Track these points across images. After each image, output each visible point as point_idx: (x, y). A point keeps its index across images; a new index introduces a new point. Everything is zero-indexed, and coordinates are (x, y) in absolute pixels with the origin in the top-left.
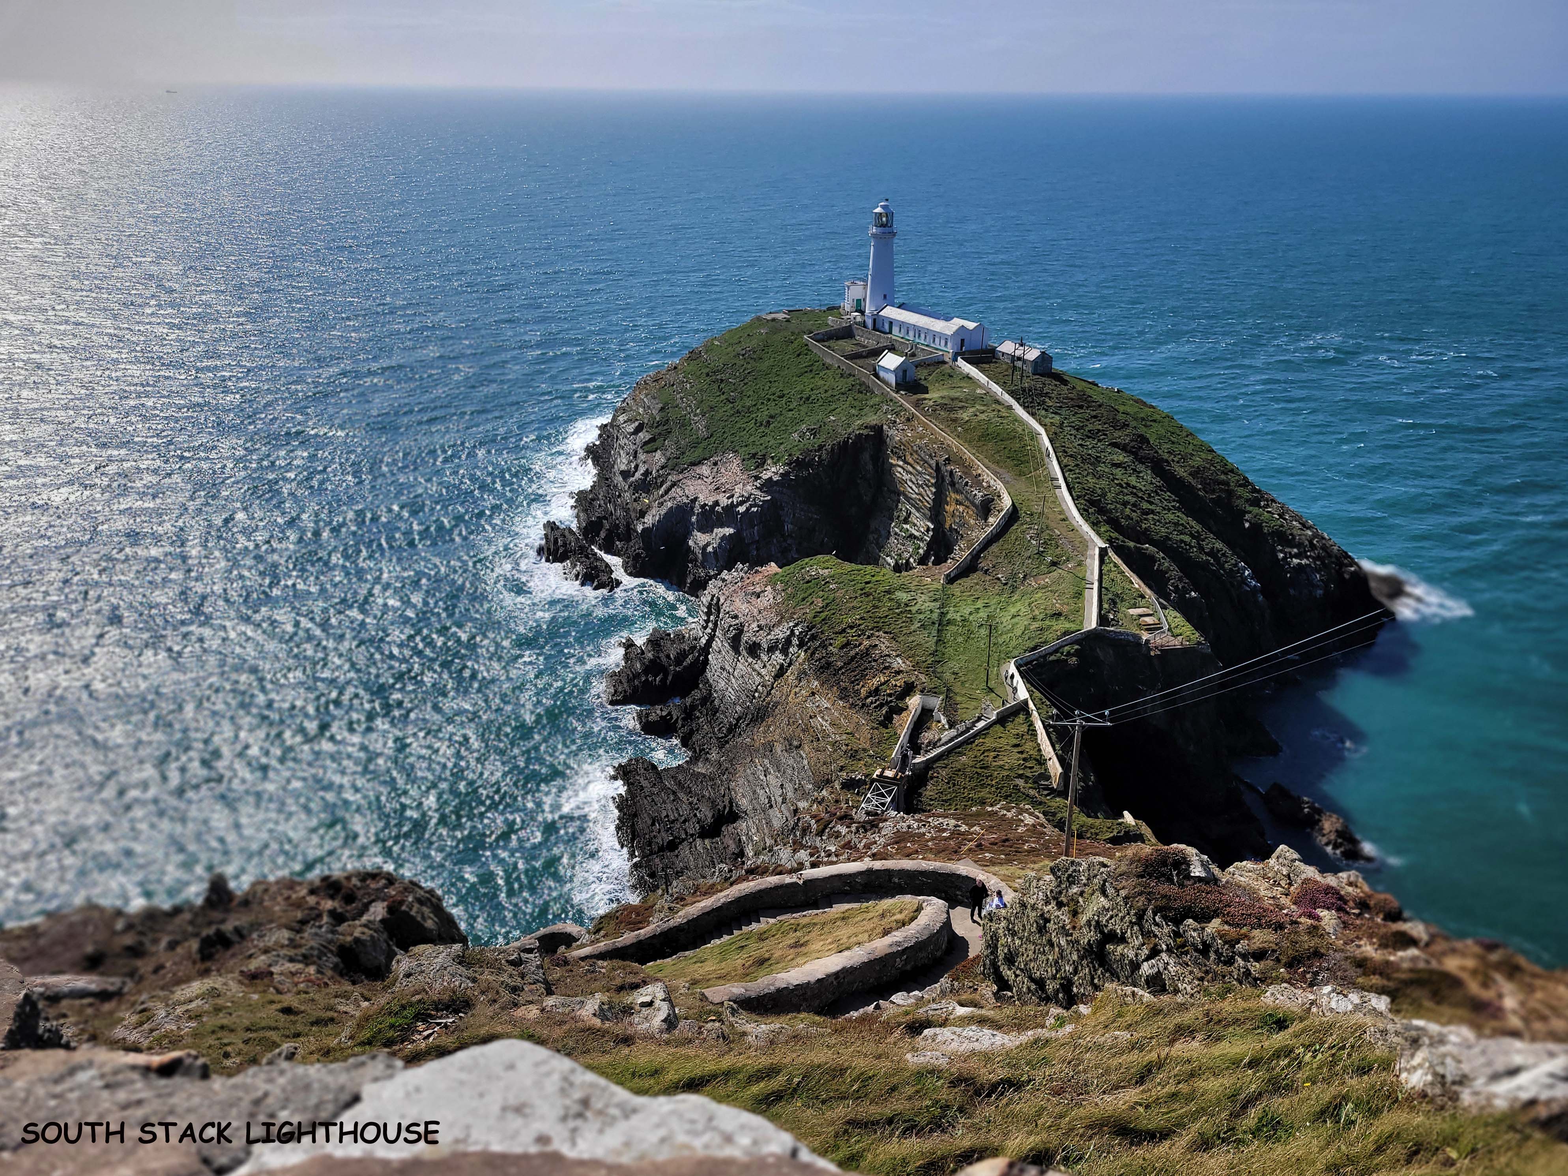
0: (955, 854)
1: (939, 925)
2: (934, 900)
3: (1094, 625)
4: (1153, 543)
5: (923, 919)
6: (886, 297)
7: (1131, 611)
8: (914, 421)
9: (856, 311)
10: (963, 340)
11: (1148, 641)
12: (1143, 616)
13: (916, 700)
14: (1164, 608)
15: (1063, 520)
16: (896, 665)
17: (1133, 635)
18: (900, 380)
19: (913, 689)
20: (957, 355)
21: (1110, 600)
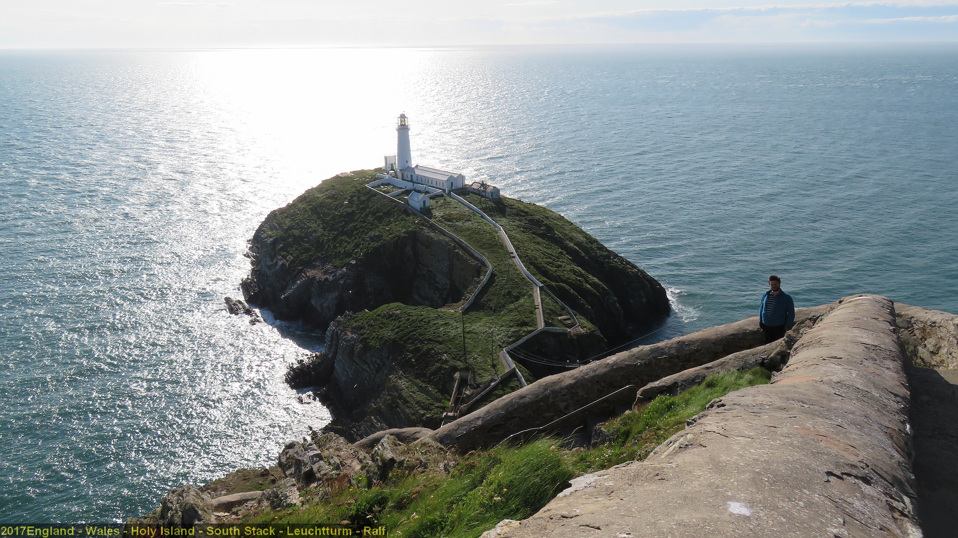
3: (543, 326)
4: (563, 281)
6: (407, 162)
7: (559, 318)
8: (433, 227)
9: (391, 170)
10: (452, 183)
11: (570, 332)
12: (565, 320)
13: (457, 375)
14: (575, 315)
15: (518, 274)
16: (444, 358)
17: (563, 330)
18: (422, 206)
19: (455, 369)
20: (450, 191)
21: (548, 313)
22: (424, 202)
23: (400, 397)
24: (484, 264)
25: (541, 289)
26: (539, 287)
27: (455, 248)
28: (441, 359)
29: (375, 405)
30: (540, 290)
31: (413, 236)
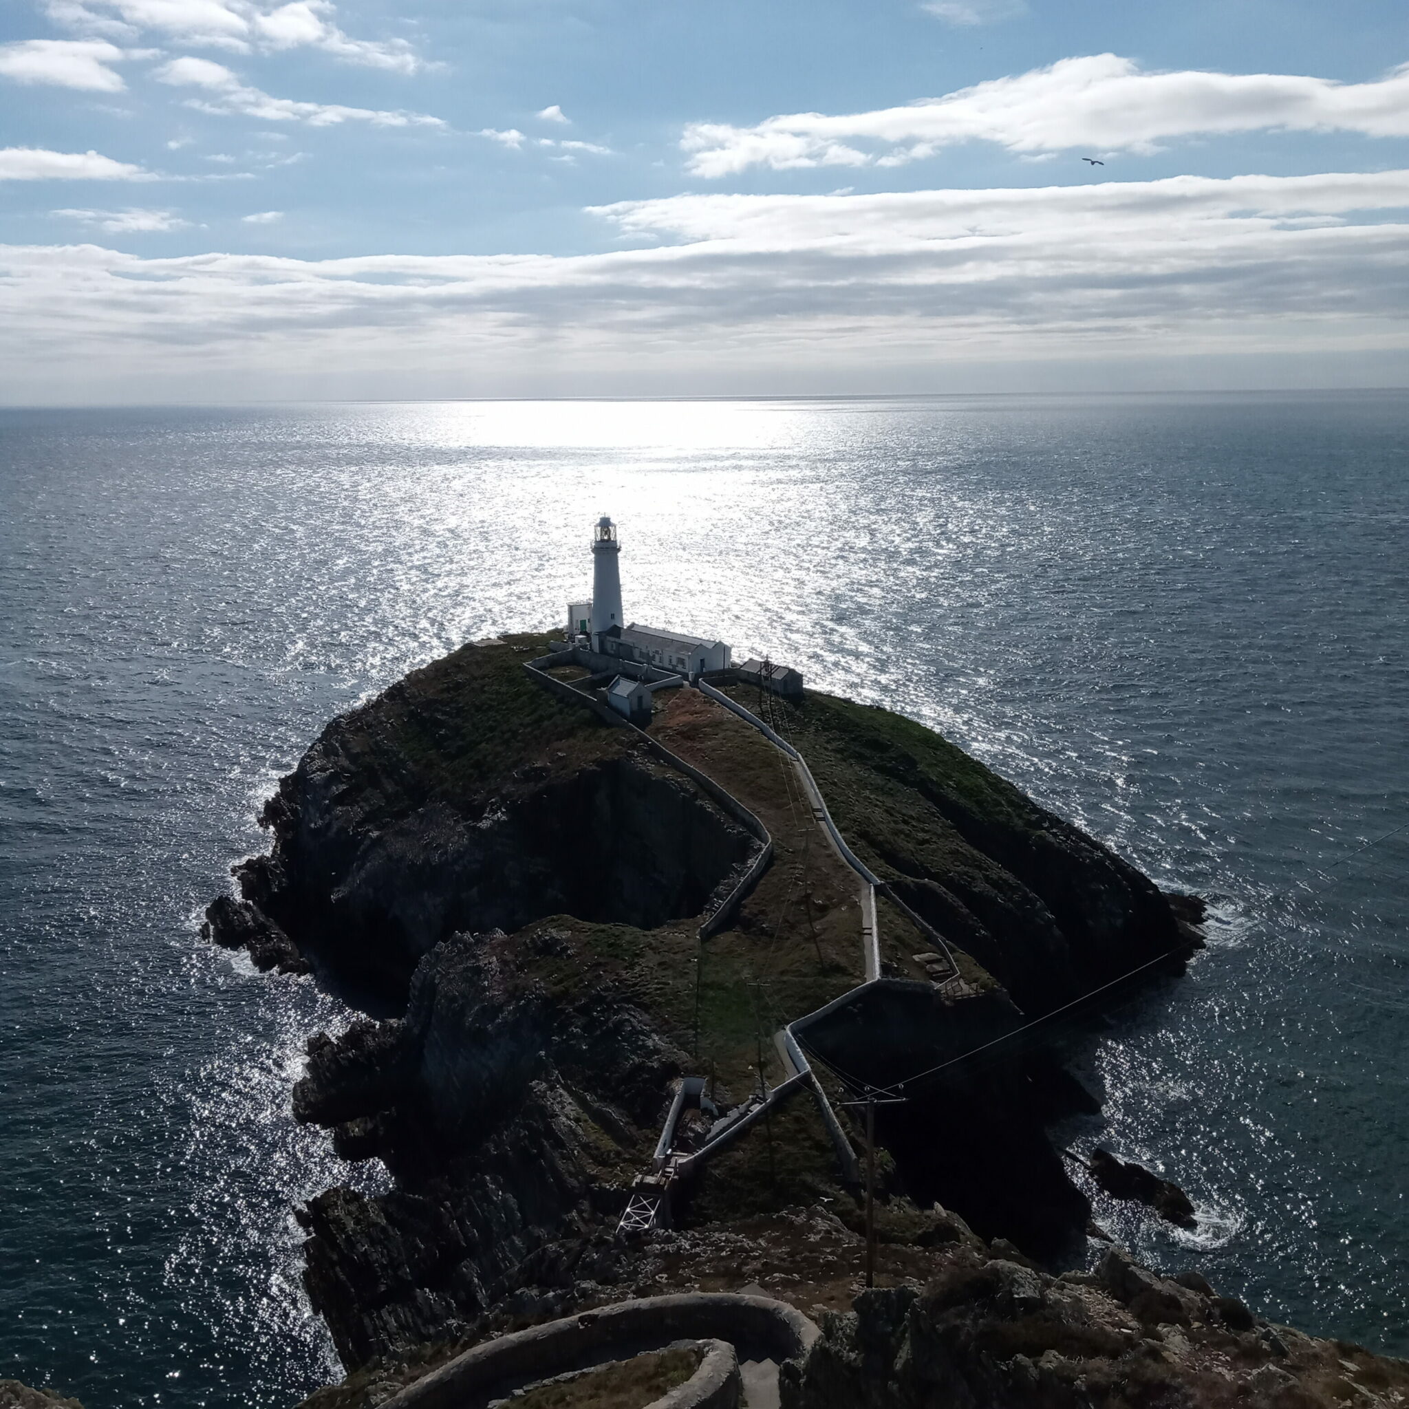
0: (735, 1278)
1: (725, 1376)
2: (717, 1342)
3: (877, 976)
4: (932, 876)
5: (705, 1370)
6: (613, 616)
7: (916, 958)
8: (654, 752)
9: (581, 633)
10: (702, 661)
11: (938, 991)
12: (930, 962)
13: (678, 1086)
14: (952, 951)
15: (829, 856)
16: (650, 1043)
17: (922, 986)
18: (635, 708)
19: (672, 1071)
20: (697, 677)
21: (892, 947)
22: (640, 698)
23: (550, 1133)
24: (756, 832)
25: (879, 891)
26: (876, 887)
27: (695, 796)
28: (644, 1047)
29: (496, 1148)
30: (877, 894)
31: (614, 771)
